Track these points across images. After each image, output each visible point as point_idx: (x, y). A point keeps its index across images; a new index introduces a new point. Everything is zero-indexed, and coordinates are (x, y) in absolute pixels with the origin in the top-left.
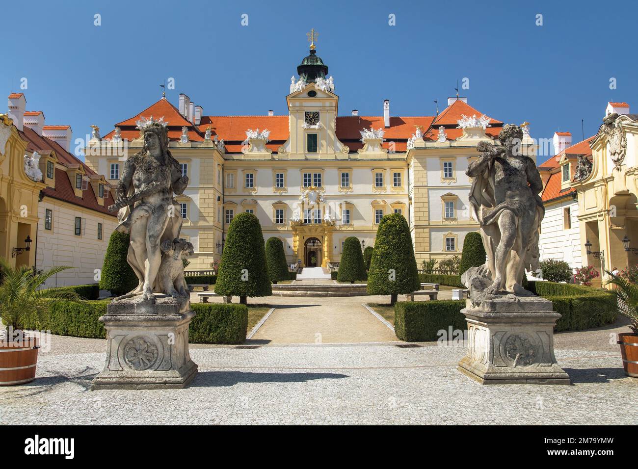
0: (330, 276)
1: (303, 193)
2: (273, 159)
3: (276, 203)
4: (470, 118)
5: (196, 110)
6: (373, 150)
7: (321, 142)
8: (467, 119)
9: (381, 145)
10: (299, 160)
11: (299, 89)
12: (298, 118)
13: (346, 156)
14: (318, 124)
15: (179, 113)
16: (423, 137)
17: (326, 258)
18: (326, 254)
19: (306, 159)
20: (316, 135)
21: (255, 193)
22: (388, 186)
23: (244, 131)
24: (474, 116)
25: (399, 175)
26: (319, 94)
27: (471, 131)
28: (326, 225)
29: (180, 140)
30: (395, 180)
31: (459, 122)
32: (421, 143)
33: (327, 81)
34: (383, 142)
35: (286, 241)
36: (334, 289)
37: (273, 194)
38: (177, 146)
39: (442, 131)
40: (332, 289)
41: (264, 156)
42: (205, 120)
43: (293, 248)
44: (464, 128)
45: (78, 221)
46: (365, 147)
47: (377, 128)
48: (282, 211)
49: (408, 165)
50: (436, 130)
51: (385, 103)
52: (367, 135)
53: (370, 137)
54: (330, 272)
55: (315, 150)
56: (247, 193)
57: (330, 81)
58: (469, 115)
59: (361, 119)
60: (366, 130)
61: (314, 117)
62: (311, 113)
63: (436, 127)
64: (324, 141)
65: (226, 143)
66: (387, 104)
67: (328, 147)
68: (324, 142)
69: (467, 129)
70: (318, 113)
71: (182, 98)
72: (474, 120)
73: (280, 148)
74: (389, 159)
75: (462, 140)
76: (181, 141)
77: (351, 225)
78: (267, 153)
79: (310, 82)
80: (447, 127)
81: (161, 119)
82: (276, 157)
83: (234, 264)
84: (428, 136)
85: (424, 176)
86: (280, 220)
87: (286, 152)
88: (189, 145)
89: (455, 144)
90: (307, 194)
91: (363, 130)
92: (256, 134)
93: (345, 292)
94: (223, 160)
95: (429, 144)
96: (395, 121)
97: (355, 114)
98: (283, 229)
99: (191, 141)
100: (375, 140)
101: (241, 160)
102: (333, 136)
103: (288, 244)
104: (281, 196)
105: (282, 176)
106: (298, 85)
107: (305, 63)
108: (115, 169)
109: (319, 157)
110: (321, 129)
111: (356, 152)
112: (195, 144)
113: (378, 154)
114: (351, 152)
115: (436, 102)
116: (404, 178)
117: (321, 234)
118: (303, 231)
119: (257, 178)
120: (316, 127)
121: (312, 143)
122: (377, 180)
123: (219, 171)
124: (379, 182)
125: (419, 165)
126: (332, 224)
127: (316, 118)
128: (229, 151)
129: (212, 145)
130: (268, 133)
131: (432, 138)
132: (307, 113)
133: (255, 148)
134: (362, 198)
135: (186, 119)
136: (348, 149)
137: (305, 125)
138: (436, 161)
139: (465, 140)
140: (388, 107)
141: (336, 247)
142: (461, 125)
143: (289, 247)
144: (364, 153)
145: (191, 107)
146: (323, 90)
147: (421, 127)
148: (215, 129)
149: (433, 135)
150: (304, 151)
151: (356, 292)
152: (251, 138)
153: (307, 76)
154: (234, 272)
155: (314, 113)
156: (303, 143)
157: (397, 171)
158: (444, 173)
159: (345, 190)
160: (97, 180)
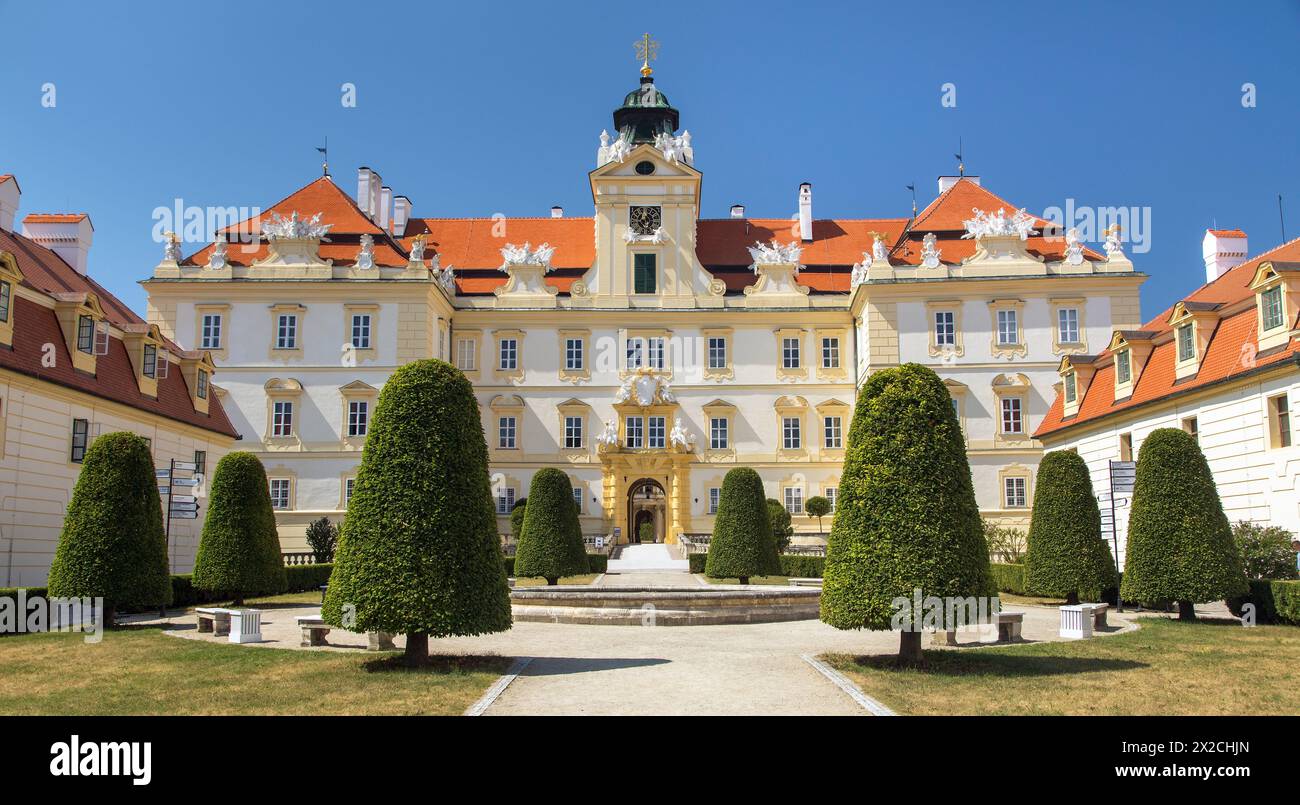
0: (686, 564)
1: (625, 381)
2: (560, 308)
3: (566, 404)
4: (992, 216)
5: (397, 205)
6: (778, 289)
7: (664, 271)
8: (984, 217)
9: (796, 280)
10: (616, 311)
11: (616, 157)
12: (614, 222)
13: (718, 301)
14: (657, 232)
15: (358, 209)
16: (889, 256)
17: (676, 524)
18: (675, 514)
19: (632, 308)
20: (654, 256)
21: (521, 382)
22: (812, 368)
23: (497, 248)
24: (1001, 211)
25: (835, 342)
26: (660, 169)
27: (994, 244)
28: (675, 452)
29: (355, 262)
30: (826, 353)
31: (968, 224)
32: (884, 269)
33: (678, 141)
34: (801, 271)
35: (587, 488)
36: (705, 602)
37: (559, 384)
38: (350, 277)
39: (930, 243)
40: (700, 602)
41: (542, 302)
42: (415, 227)
43: (602, 502)
44: (978, 237)
45: (81, 428)
46: (761, 282)
47: (785, 242)
48: (578, 421)
49: (855, 320)
50: (917, 244)
51: (802, 190)
52: (764, 255)
53: (770, 260)
54: (685, 554)
55: (651, 289)
56: (502, 382)
57: (683, 140)
58: (990, 208)
59: (751, 226)
60: (762, 246)
61: (649, 218)
62: (642, 209)
63: (918, 236)
64: (673, 271)
65: (458, 273)
66: (806, 191)
67: (681, 282)
68: (671, 273)
69: (985, 240)
70: (657, 209)
71: (365, 176)
72: (1001, 221)
73: (575, 285)
74: (812, 309)
75: (973, 262)
76: (357, 265)
77: (731, 452)
78: (548, 295)
79: (640, 144)
80: (942, 235)
81: (316, 219)
82: (566, 303)
83: (384, 527)
84: (900, 255)
85: (893, 342)
86: (574, 440)
87: (588, 293)
88: (376, 274)
89: (959, 272)
90: (635, 383)
91: (756, 246)
92: (524, 254)
93: (737, 610)
94: (451, 310)
95: (903, 273)
96: (824, 229)
97: (737, 214)
98: (581, 460)
99: (380, 266)
100: (782, 268)
101: (491, 310)
102: (689, 257)
103: (591, 492)
104: (577, 387)
105: (579, 344)
106: (614, 149)
107: (631, 104)
108: (212, 327)
109: (660, 304)
110: (663, 243)
111: (740, 293)
112: (388, 273)
113: (788, 297)
114: (729, 293)
115: (911, 188)
116: (845, 349)
117: (664, 472)
118: (623, 465)
119: (524, 351)
120: (654, 239)
121: (646, 273)
122: (787, 353)
123: (442, 334)
124: (791, 358)
125: (881, 318)
126: (689, 448)
127: (654, 221)
128: (464, 291)
129: (425, 275)
130: (549, 251)
131: (909, 259)
132: (634, 209)
133: (522, 285)
134: (753, 394)
135: (372, 222)
136: (722, 286)
137: (629, 234)
138: (918, 310)
139: (979, 264)
140: (809, 198)
141: (696, 500)
142: (972, 231)
143: (595, 500)
144: (756, 295)
145: (385, 198)
146: (668, 159)
147: (884, 235)
148: (436, 244)
149: (911, 253)
150: (628, 291)
151: (768, 612)
152: (512, 263)
153: (634, 130)
154: (381, 549)
155: (649, 209)
156: (626, 271)
157: (830, 335)
158: (936, 335)
159: (717, 375)
160: (140, 336)
